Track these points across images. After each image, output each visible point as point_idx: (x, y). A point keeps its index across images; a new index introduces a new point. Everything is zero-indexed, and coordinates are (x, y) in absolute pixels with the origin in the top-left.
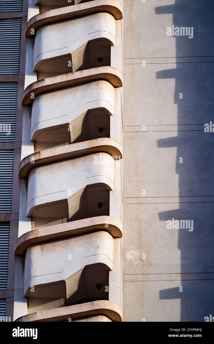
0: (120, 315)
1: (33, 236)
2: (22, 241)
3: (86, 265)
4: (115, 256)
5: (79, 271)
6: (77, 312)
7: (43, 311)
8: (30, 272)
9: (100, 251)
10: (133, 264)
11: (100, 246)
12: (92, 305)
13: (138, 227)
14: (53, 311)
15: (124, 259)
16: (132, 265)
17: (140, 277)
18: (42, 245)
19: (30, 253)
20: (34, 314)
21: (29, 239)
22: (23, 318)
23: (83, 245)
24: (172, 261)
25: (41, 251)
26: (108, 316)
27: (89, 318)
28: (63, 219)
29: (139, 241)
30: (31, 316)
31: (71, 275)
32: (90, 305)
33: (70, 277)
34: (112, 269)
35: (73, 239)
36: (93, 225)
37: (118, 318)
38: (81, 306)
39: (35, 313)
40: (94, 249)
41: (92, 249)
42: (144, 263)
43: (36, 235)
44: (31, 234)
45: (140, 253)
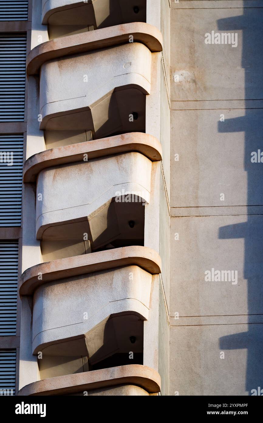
0: (158, 152)
1: (48, 49)
2: (34, 55)
3: (115, 87)
4: (153, 76)
5: (107, 95)
6: (103, 148)
7: (61, 147)
8: (45, 96)
9: (133, 69)
10: (183, 87)
11: (133, 62)
12: (123, 138)
13: (190, 39)
14: (74, 147)
15: (173, 81)
16: (182, 89)
17: (192, 105)
18: (60, 61)
19: (45, 71)
20: (50, 151)
21: (43, 53)
22: (36, 156)
23: (111, 61)
24: (233, 83)
25: (58, 69)
26: (143, 152)
27: (119, 156)
28: (89, 27)
29: (191, 58)
30: (46, 153)
31: (97, 100)
32: (120, 139)
33: (95, 102)
34: (149, 92)
35: (99, 53)
36: (124, 34)
37: (156, 155)
38: (109, 140)
39: (52, 150)
40: (126, 67)
41: (123, 66)
42: (197, 86)
43: (51, 47)
44: (45, 46)
45: (192, 74)
